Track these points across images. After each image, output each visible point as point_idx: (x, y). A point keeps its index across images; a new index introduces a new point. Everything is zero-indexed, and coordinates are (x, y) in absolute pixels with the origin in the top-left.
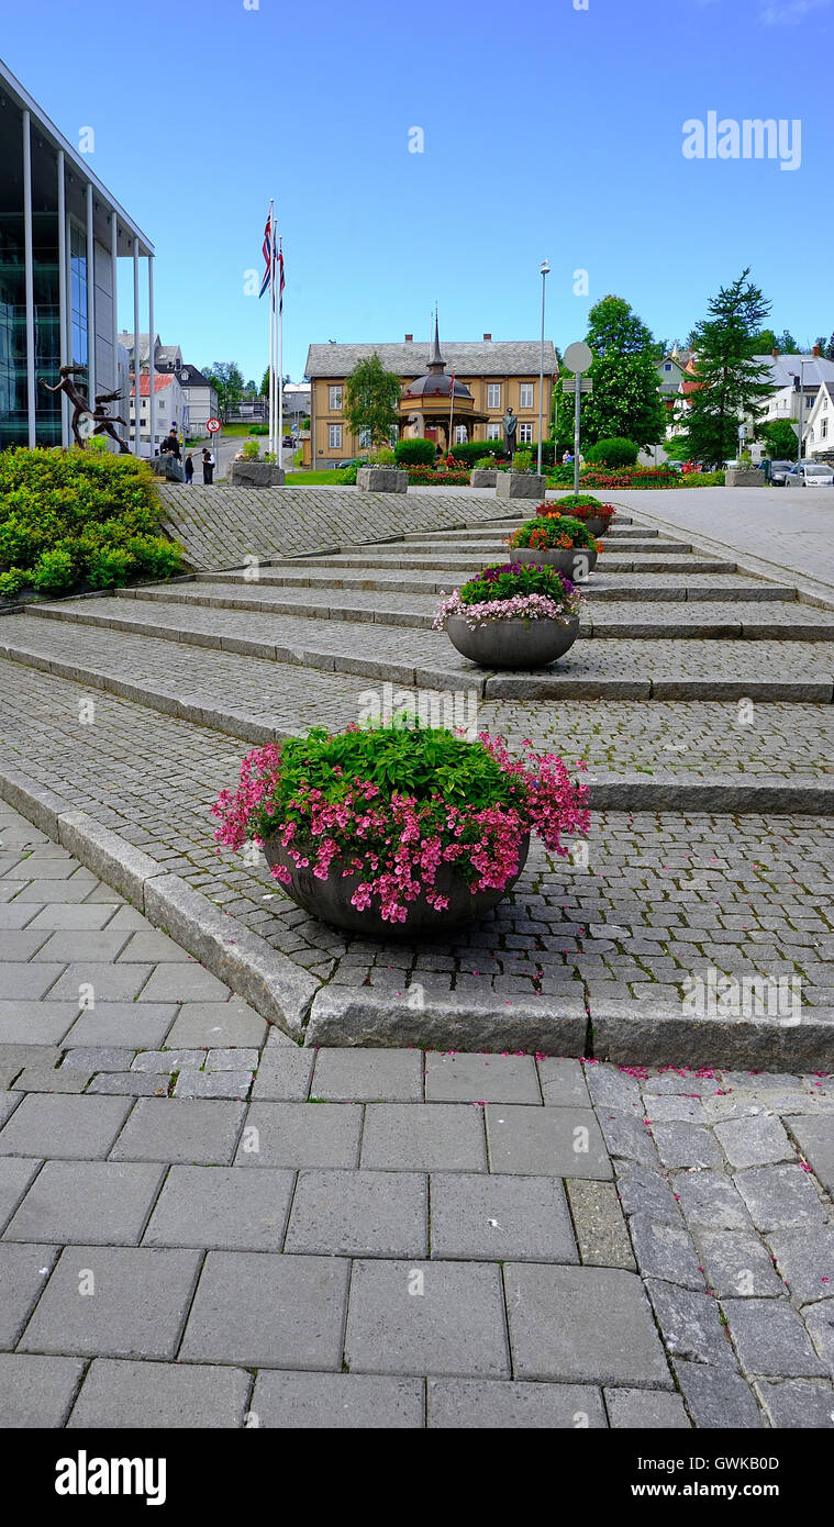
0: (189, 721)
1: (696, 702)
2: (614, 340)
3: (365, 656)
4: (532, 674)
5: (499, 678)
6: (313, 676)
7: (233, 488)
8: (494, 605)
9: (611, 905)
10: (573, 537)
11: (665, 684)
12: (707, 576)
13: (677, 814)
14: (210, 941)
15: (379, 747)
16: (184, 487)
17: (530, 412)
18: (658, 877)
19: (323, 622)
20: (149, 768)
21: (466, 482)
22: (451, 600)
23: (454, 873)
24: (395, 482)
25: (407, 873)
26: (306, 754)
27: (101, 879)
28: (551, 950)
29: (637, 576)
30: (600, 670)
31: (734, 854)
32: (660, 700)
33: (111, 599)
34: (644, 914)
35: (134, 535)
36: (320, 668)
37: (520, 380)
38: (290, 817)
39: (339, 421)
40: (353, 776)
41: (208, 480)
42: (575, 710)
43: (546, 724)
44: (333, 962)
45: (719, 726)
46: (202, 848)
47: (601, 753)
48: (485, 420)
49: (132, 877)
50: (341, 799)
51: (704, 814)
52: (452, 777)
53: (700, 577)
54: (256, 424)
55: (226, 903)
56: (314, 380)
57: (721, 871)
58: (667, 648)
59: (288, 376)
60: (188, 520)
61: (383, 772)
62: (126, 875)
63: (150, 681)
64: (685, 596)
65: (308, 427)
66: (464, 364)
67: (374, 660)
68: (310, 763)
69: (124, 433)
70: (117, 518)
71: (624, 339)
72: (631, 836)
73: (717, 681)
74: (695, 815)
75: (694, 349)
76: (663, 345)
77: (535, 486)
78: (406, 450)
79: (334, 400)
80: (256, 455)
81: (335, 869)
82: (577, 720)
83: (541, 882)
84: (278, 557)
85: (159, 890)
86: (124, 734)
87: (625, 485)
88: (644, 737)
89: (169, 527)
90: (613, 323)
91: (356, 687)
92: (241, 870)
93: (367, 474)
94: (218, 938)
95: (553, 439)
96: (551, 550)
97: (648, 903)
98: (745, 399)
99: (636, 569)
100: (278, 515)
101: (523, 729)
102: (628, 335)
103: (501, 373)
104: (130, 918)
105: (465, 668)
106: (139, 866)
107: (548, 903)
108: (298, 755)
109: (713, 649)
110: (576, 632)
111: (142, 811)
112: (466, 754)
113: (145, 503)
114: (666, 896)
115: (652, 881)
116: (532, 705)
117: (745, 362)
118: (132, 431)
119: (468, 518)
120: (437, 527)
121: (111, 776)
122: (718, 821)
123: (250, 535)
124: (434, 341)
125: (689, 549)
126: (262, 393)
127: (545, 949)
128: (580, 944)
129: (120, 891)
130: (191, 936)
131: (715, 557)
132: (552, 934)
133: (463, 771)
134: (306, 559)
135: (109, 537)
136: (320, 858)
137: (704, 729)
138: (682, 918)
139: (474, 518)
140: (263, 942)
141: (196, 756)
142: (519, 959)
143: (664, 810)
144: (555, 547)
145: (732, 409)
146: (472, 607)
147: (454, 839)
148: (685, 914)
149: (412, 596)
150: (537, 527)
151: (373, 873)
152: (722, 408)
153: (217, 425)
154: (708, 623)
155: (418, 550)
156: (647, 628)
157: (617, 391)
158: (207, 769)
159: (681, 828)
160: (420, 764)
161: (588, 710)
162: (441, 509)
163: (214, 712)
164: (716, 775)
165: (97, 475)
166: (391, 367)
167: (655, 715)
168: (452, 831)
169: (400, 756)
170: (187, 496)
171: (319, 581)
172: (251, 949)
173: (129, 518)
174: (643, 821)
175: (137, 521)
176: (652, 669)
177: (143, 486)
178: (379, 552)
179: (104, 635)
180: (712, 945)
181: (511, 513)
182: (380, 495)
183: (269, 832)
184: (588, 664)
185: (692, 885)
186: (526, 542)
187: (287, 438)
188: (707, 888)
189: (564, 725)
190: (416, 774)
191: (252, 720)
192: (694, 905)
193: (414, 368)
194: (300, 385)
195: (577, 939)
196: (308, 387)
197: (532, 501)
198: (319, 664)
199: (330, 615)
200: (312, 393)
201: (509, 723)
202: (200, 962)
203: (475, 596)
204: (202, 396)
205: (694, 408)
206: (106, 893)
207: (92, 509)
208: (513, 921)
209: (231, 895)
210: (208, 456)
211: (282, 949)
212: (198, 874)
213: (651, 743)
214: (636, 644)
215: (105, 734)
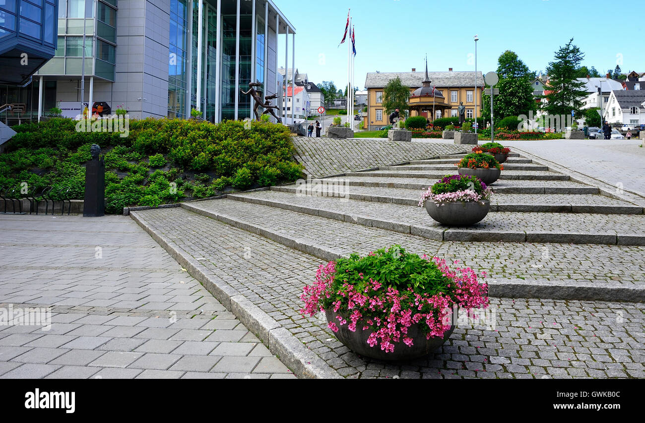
0: (299, 251)
1: (548, 243)
2: (510, 71)
3: (386, 219)
4: (467, 229)
5: (451, 231)
6: (361, 229)
7: (329, 139)
8: (448, 195)
9: (502, 346)
10: (489, 163)
11: (532, 234)
12: (555, 182)
13: (537, 300)
14: (298, 362)
15: (383, 263)
16: (305, 138)
17: (471, 104)
18: (526, 331)
19: (368, 203)
20: (278, 274)
21: (440, 137)
22: (427, 192)
23: (419, 328)
24: (406, 137)
25: (394, 327)
26: (347, 266)
27: (249, 330)
28: (469, 369)
29: (521, 182)
30: (501, 227)
31: (565, 321)
32: (530, 242)
33: (268, 191)
34: (518, 352)
35: (281, 161)
36: (365, 225)
37: (467, 89)
38: (338, 298)
39: (382, 108)
40: (369, 278)
41: (318, 135)
42: (488, 246)
43: (473, 254)
44: (358, 374)
45: (559, 256)
46: (299, 314)
47: (499, 268)
48: (450, 107)
49: (264, 329)
50: (363, 290)
51: (551, 300)
52: (418, 279)
53: (551, 182)
54: (342, 109)
55: (308, 343)
56: (369, 89)
57: (558, 330)
58: (535, 217)
59: (357, 87)
60: (307, 154)
61: (384, 276)
62: (261, 328)
63: (283, 231)
64: (544, 191)
65: (366, 111)
66: (440, 82)
67: (391, 221)
68: (349, 271)
69: (280, 113)
70: (273, 153)
71: (515, 70)
72: (513, 311)
73: (558, 233)
74: (546, 300)
75: (549, 75)
76: (534, 73)
77: (472, 139)
78: (413, 122)
79: (378, 98)
80: (340, 124)
81: (359, 325)
82: (489, 252)
83: (466, 334)
84: (349, 172)
85: (276, 335)
86: (268, 257)
87: (518, 138)
88: (521, 260)
89: (297, 157)
90: (509, 62)
91: (381, 235)
92: (318, 326)
93: (392, 132)
94: (302, 361)
95: (483, 116)
96: (478, 169)
97: (520, 346)
98: (574, 98)
99: (520, 178)
100: (349, 152)
101: (461, 256)
102: (517, 68)
103: (457, 86)
104: (261, 350)
105: (435, 226)
106: (267, 323)
107: (470, 345)
108: (344, 267)
109: (558, 218)
110: (488, 208)
111: (272, 295)
112: (426, 267)
113: (286, 146)
114: (530, 342)
115: (523, 334)
116: (467, 244)
117: (573, 81)
118: (284, 113)
119: (441, 153)
120: (425, 158)
121: (259, 278)
122: (557, 304)
123: (335, 161)
124: (425, 71)
125: (547, 169)
126: (345, 95)
127: (466, 369)
128: (484, 367)
129: (258, 336)
130: (290, 360)
131: (559, 173)
132: (470, 361)
133: (424, 276)
134: (362, 173)
135: (269, 162)
136: (352, 320)
137: (552, 257)
138: (537, 354)
139: (443, 153)
140: (324, 363)
141: (301, 268)
142: (453, 374)
143: (530, 298)
144: (480, 167)
145: (568, 103)
146: (437, 196)
147: (418, 311)
148: (539, 352)
149: (412, 191)
150: (471, 158)
151: (378, 328)
152: (563, 102)
153: (323, 110)
154: (554, 205)
155: (416, 169)
156: (525, 206)
157: (513, 94)
158: (306, 275)
159: (538, 307)
160: (402, 272)
161: (494, 247)
162: (427, 149)
163: (311, 247)
164: (557, 280)
165: (264, 133)
166: (404, 83)
167: (527, 250)
168: (418, 306)
169: (392, 268)
170: (307, 142)
171: (367, 183)
172: (318, 366)
173: (279, 153)
174: (520, 303)
175: (283, 154)
176: (526, 227)
177: (284, 138)
178: (397, 169)
179: (263, 209)
180: (552, 368)
181: (461, 151)
182: (398, 142)
183: (328, 306)
184: (495, 224)
185: (543, 336)
186: (465, 164)
187: (356, 116)
188: (551, 338)
189: (482, 254)
190: (400, 277)
191: (330, 250)
192: (543, 347)
193: (416, 84)
194: (362, 91)
195: (483, 364)
196: (366, 93)
197: (471, 145)
198: (364, 223)
199: (371, 199)
200: (368, 95)
201: (455, 253)
202: (294, 374)
203: (438, 190)
204: (317, 97)
205: (549, 102)
206: (251, 337)
207: (261, 149)
208: (451, 354)
209: (311, 338)
210: (318, 124)
211: (334, 367)
212: (296, 327)
213: (525, 264)
214: (520, 215)
215: (258, 257)
